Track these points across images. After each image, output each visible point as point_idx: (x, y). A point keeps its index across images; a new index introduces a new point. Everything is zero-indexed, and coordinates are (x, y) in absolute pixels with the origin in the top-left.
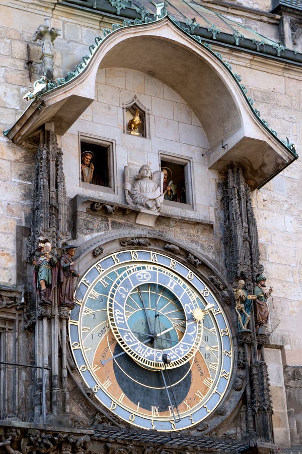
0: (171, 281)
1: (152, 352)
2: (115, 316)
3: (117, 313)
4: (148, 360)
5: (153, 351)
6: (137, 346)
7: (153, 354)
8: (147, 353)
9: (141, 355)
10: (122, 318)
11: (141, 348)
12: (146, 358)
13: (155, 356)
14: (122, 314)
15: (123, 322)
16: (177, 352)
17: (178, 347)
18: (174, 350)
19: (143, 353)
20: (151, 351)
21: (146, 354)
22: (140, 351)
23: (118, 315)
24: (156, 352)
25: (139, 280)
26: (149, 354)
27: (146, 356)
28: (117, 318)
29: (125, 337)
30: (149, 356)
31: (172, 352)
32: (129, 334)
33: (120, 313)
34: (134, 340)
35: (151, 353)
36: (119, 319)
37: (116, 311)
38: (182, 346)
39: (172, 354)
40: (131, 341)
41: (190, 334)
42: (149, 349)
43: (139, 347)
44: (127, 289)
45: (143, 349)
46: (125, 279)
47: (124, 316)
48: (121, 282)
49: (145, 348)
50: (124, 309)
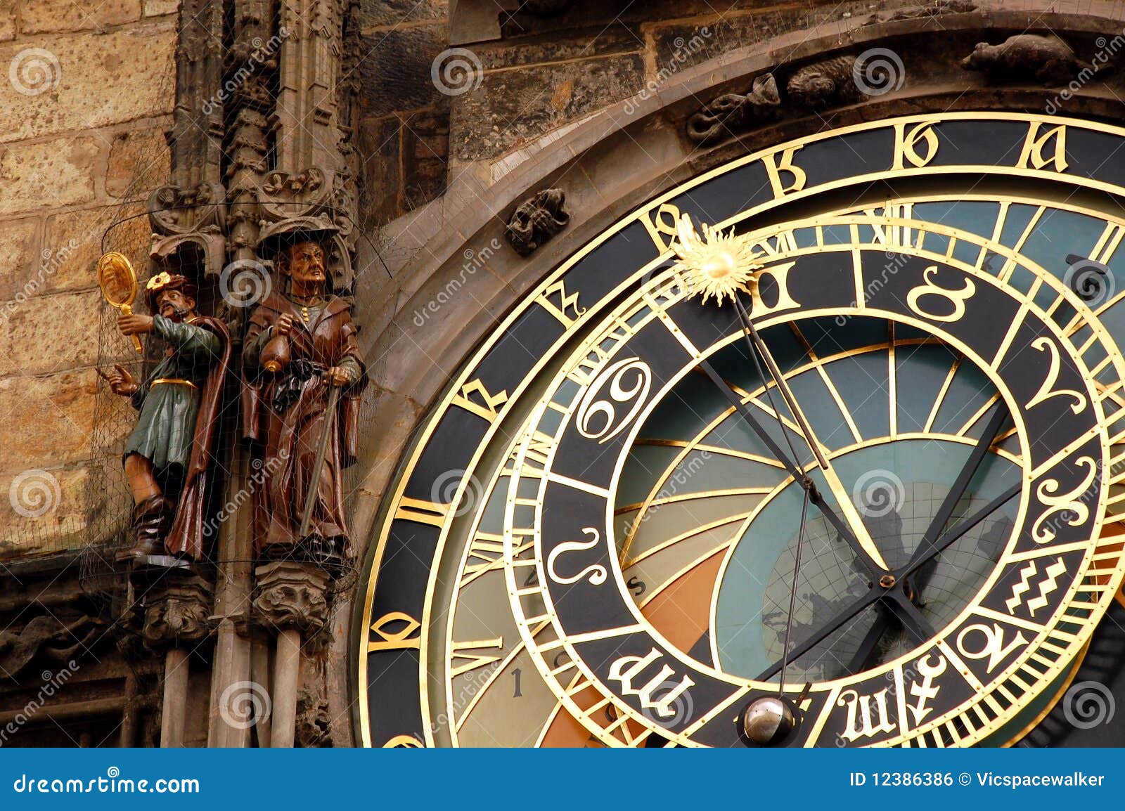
1: (933, 662)
2: (626, 699)
3: (626, 680)
4: (946, 719)
5: (934, 655)
6: (839, 716)
7: (941, 668)
8: (915, 690)
9: (896, 732)
10: (667, 671)
11: (865, 700)
12: (924, 722)
13: (961, 667)
14: (655, 654)
15: (687, 682)
16: (1049, 536)
17: (1036, 508)
18: (1026, 543)
19: (893, 717)
20: (923, 667)
21: (912, 700)
22: (875, 721)
23: (638, 682)
24: (951, 640)
25: (604, 436)
26: (926, 692)
27: (920, 713)
28: (644, 694)
30: (933, 693)
31: (1025, 564)
33: (643, 663)
35: (929, 673)
37: (614, 673)
38: (1052, 485)
39: (1031, 571)
41: (1042, 396)
42: (910, 667)
43: (852, 706)
44: (586, 531)
45: (880, 697)
46: (538, 504)
47: (668, 659)
48: (536, 532)
49: (885, 681)
50: (643, 625)
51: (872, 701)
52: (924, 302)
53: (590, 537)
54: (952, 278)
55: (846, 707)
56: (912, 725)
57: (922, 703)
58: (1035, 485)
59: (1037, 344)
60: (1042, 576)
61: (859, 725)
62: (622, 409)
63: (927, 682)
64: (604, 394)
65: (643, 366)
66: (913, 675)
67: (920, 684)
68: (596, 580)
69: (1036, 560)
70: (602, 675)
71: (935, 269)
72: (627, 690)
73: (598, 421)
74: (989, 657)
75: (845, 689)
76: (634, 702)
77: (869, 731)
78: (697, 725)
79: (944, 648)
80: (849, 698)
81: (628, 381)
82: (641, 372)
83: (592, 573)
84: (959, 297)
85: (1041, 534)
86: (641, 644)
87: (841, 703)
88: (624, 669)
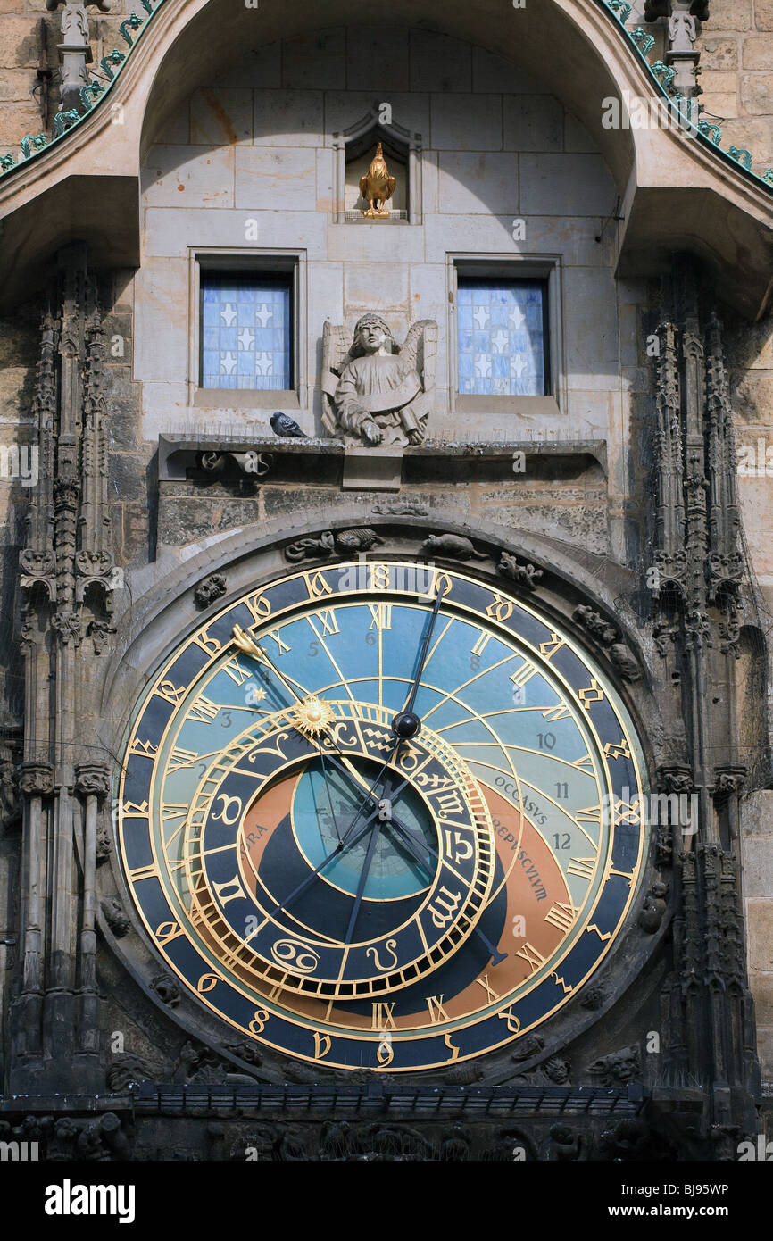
0: (224, 900)
1: (421, 779)
2: (454, 917)
3: (445, 919)
5: (417, 779)
6: (451, 817)
7: (423, 775)
8: (435, 785)
9: (457, 790)
10: (439, 900)
11: (443, 806)
12: (451, 778)
13: (422, 766)
14: (430, 908)
15: (443, 889)
18: (357, 747)
19: (450, 792)
20: (423, 783)
21: (441, 785)
22: (453, 800)
23: (445, 912)
24: (409, 773)
25: (315, 956)
26: (436, 780)
27: (446, 781)
29: (467, 856)
30: (436, 777)
31: (368, 747)
32: (449, 854)
33: (435, 912)
34: (448, 833)
35: (426, 780)
36: (451, 902)
37: (442, 925)
39: (372, 744)
40: (458, 835)
41: (279, 753)
42: (424, 789)
43: (446, 811)
44: (368, 955)
45: (440, 800)
46: (354, 983)
47: (432, 901)
48: (370, 980)
49: (432, 798)
50: (416, 916)
51: (444, 802)
52: (230, 816)
53: (372, 952)
54: (218, 806)
55: (447, 814)
56: (453, 783)
57: (441, 781)
58: (326, 749)
59: (252, 760)
60: (374, 738)
61: (456, 807)
62: (300, 950)
63: (431, 780)
64: (293, 962)
65: (276, 945)
66: (428, 787)
67: (432, 783)
68: (394, 945)
69: (365, 742)
70: (443, 931)
71: (213, 815)
72: (450, 917)
73: (307, 962)
74: (416, 755)
75: (438, 816)
76: (455, 913)
77: (458, 802)
78: (464, 880)
79: (413, 775)
80: (443, 814)
81: (285, 951)
82: (279, 945)
83: (390, 947)
84: (227, 800)
85: (352, 742)
86: (426, 916)
87: (445, 816)
88: (439, 920)
